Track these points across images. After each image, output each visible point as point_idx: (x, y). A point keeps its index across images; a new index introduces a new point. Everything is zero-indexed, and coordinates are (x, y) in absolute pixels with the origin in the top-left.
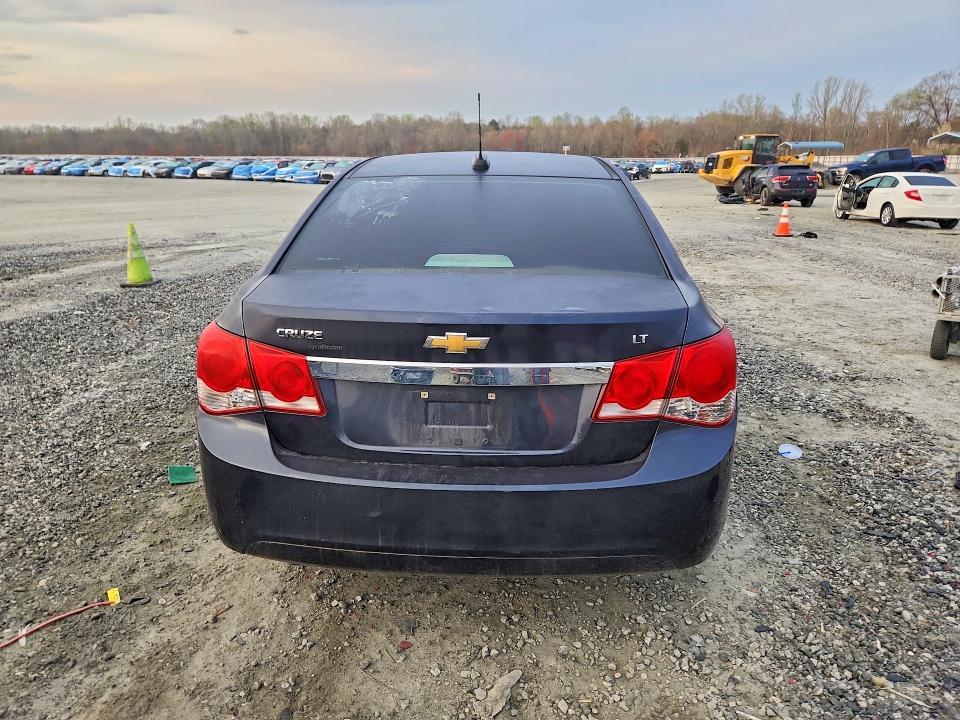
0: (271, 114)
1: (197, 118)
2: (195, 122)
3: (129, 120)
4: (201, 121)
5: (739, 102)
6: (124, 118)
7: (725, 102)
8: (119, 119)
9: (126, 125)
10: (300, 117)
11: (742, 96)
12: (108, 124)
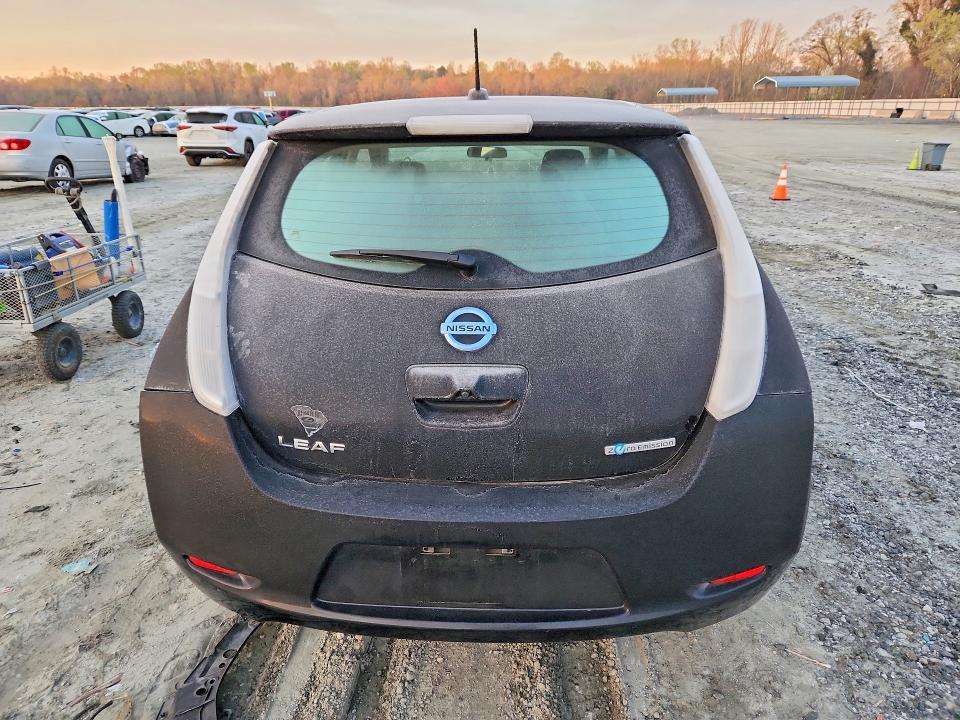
0: (209, 62)
1: (136, 67)
2: (135, 70)
3: (65, 70)
4: (142, 70)
5: (675, 47)
6: (59, 68)
7: (660, 47)
8: (54, 69)
9: (63, 74)
10: (242, 65)
11: (677, 40)
12: (42, 73)
